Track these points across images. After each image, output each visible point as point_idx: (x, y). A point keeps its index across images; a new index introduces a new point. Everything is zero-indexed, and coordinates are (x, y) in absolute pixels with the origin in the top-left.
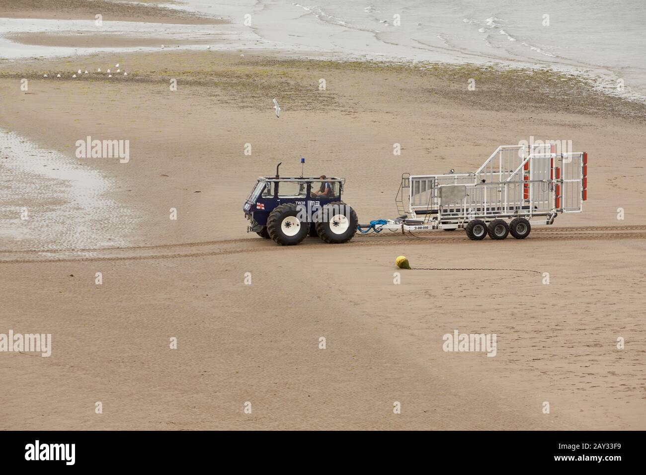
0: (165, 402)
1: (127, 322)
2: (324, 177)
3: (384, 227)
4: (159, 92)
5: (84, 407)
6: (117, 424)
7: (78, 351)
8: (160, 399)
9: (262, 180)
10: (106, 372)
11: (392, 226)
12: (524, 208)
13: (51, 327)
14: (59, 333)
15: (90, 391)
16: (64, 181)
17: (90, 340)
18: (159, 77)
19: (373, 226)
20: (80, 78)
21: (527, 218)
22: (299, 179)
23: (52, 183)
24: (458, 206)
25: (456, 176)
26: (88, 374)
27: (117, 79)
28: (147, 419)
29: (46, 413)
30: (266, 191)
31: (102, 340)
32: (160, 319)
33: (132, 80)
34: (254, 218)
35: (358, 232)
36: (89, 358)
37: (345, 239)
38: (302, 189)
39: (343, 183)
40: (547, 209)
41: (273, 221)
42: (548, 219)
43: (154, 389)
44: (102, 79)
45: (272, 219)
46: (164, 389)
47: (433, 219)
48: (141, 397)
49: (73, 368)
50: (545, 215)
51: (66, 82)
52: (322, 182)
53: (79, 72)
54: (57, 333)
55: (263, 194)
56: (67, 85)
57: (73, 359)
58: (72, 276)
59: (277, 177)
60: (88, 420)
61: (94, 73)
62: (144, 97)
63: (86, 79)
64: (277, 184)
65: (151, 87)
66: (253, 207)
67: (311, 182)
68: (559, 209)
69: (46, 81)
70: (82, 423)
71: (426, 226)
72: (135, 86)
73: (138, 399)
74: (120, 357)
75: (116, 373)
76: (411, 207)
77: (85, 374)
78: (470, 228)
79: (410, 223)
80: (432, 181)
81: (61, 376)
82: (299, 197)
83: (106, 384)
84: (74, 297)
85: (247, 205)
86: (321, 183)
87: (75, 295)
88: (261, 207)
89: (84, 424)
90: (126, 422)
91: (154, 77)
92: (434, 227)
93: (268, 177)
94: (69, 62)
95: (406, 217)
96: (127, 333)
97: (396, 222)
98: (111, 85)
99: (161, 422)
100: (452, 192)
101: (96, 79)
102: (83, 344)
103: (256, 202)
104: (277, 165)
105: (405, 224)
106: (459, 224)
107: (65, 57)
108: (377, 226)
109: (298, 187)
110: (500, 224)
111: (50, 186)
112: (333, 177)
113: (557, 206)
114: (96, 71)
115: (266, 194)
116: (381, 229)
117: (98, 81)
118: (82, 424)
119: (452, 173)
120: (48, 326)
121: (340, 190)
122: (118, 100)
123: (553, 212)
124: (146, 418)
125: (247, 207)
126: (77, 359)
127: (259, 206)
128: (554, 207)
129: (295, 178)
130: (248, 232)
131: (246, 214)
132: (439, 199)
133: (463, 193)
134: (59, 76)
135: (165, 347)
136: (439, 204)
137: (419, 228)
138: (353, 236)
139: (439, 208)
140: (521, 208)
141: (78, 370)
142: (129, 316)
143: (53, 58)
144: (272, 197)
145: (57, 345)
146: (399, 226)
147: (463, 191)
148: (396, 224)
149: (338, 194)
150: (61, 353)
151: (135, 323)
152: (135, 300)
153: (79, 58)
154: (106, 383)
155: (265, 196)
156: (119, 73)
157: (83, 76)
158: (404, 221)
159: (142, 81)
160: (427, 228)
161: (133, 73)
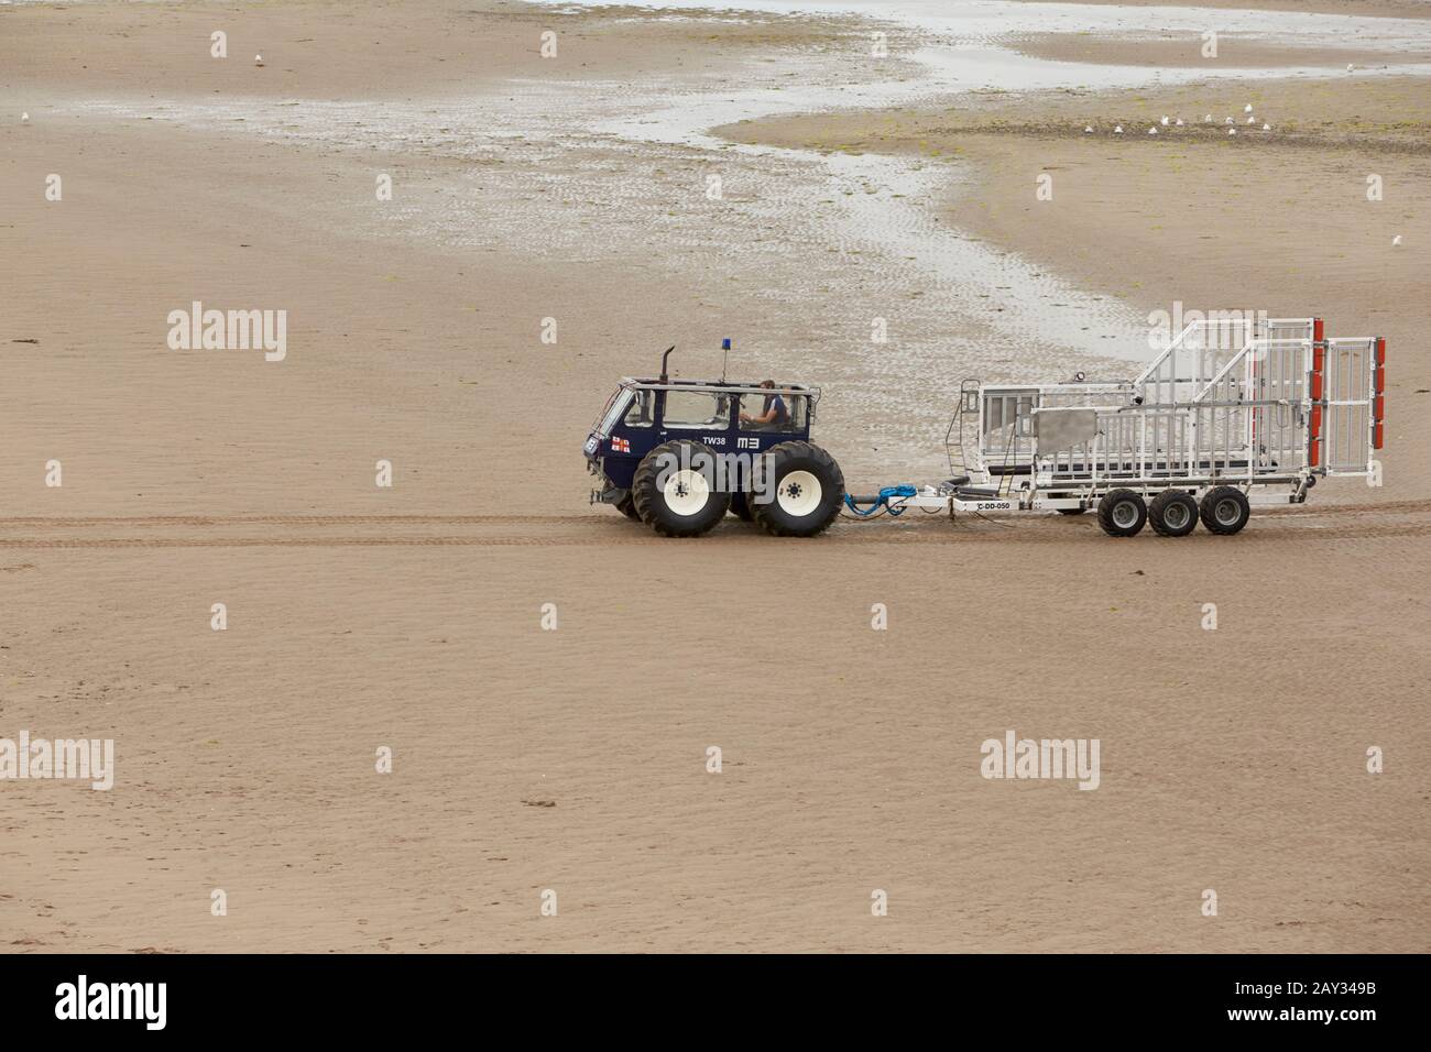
0: (1342, 858)
1: (1260, 678)
2: (770, 384)
3: (910, 502)
4: (1340, 169)
5: (1160, 864)
6: (1234, 904)
7: (1152, 741)
8: (1332, 850)
9: (627, 384)
10: (1212, 789)
11: (931, 500)
12: (1234, 464)
13: (1091, 685)
14: (1110, 699)
15: (1175, 830)
16: (1127, 363)
17: (1177, 716)
18: (1342, 135)
19: (883, 500)
20: (1165, 135)
21: (1242, 488)
22: (716, 385)
23: (1100, 366)
24: (1079, 458)
25: (1088, 387)
26: (1173, 791)
27: (1247, 138)
28: (1300, 894)
29: (1077, 877)
30: (636, 410)
31: (1204, 717)
32: (1333, 674)
33: (1280, 141)
34: (605, 470)
35: (845, 510)
36: (1174, 756)
37: (812, 529)
38: (721, 410)
39: (815, 398)
40: (1290, 466)
41: (645, 481)
42: (1294, 491)
43: (1316, 828)
44: (1215, 138)
45: (642, 477)
46: (1338, 827)
47: (1022, 486)
48: (1290, 845)
49: (1138, 777)
50: (1287, 481)
51: (1134, 144)
52: (765, 395)
53: (1165, 121)
54: (1104, 700)
55: (627, 418)
56: (1137, 151)
57: (1139, 757)
58: (1140, 573)
59: (664, 380)
60: (1171, 894)
61: (1196, 125)
62: (1306, 180)
63: (1179, 138)
64: (661, 395)
65: (1323, 157)
66: (604, 446)
67: (739, 394)
68: (1317, 468)
69: (1091, 141)
70: (1157, 898)
71: (1005, 501)
72: (1287, 155)
73: (1282, 849)
74: (1244, 754)
75: (1234, 790)
76: (981, 457)
77: (1164, 792)
78: (1106, 507)
79: (968, 495)
80: (1031, 398)
81: (1111, 794)
82: (711, 427)
83: (1211, 816)
84: (1145, 621)
85: (591, 440)
86: (762, 398)
87: (1146, 616)
88: (621, 446)
89: (1161, 901)
90: (1254, 899)
91: (1329, 135)
92: (1022, 506)
93: (645, 379)
94: (1141, 99)
95: (966, 480)
96: (1260, 702)
97: (939, 490)
98: (1234, 151)
99: (1330, 903)
100: (1064, 424)
101: (1201, 138)
102: (1162, 723)
103: (612, 434)
104: (664, 351)
105: (957, 497)
106: (1082, 499)
107: (1132, 89)
108: (892, 500)
109: (714, 404)
110: (1179, 501)
111: (1096, 373)
112: (793, 384)
113: (1313, 460)
114: (1201, 121)
115: (635, 418)
116: (904, 508)
117: (1205, 141)
118: (1157, 903)
119: (1080, 381)
120: (1085, 684)
121: (808, 415)
122: (1249, 186)
123: (1303, 474)
124: (1298, 891)
125: (591, 445)
126: (1148, 758)
127: (617, 444)
128: (1305, 462)
129: (707, 384)
130: (592, 503)
131: (590, 462)
132: (1034, 441)
133: (1091, 428)
134: (1119, 129)
135: (1342, 735)
136: (1034, 452)
137: (987, 506)
138: (832, 520)
139: (1032, 462)
140: (1227, 464)
141: (1150, 782)
142: (1264, 664)
143: (1105, 91)
144: (648, 425)
145: (1105, 727)
146: (943, 502)
147: (1088, 423)
148: (939, 495)
149: (804, 425)
150: (1113, 744)
151: (1277, 681)
152: (1277, 630)
153: (1163, 91)
154: (1211, 812)
155: (634, 422)
156: (1252, 126)
157: (1173, 131)
158: (955, 490)
159: (1304, 143)
160: (1007, 506)
161: (1284, 125)
